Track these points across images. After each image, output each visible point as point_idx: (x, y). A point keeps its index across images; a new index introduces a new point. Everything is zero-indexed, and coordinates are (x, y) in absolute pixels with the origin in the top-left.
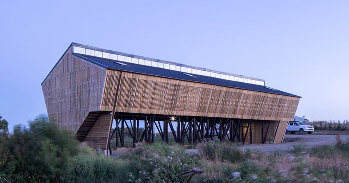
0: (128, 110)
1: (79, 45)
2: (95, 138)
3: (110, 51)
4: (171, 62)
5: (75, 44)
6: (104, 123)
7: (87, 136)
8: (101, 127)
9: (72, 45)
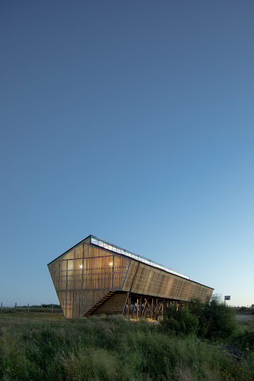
0: (137, 291)
1: (94, 238)
2: (108, 312)
3: (113, 244)
4: (145, 258)
5: (93, 236)
6: (118, 300)
7: (98, 310)
8: (115, 303)
9: (90, 237)
